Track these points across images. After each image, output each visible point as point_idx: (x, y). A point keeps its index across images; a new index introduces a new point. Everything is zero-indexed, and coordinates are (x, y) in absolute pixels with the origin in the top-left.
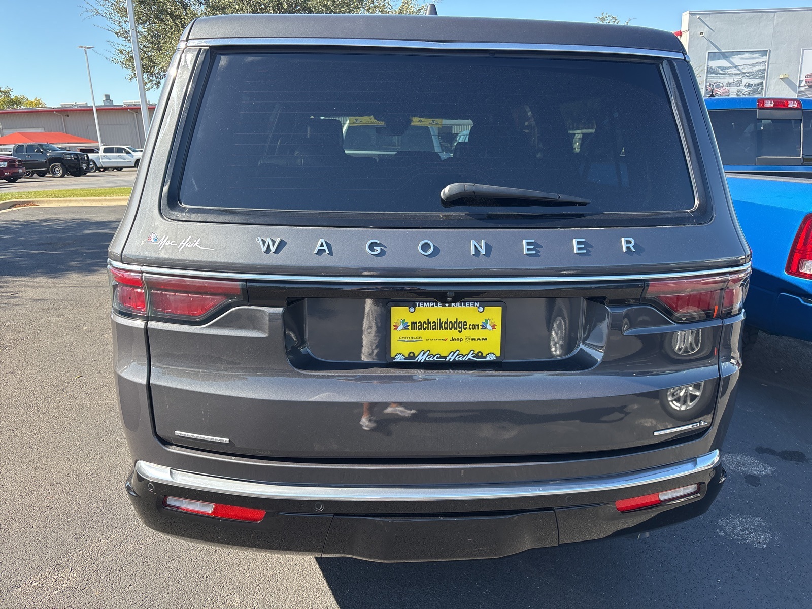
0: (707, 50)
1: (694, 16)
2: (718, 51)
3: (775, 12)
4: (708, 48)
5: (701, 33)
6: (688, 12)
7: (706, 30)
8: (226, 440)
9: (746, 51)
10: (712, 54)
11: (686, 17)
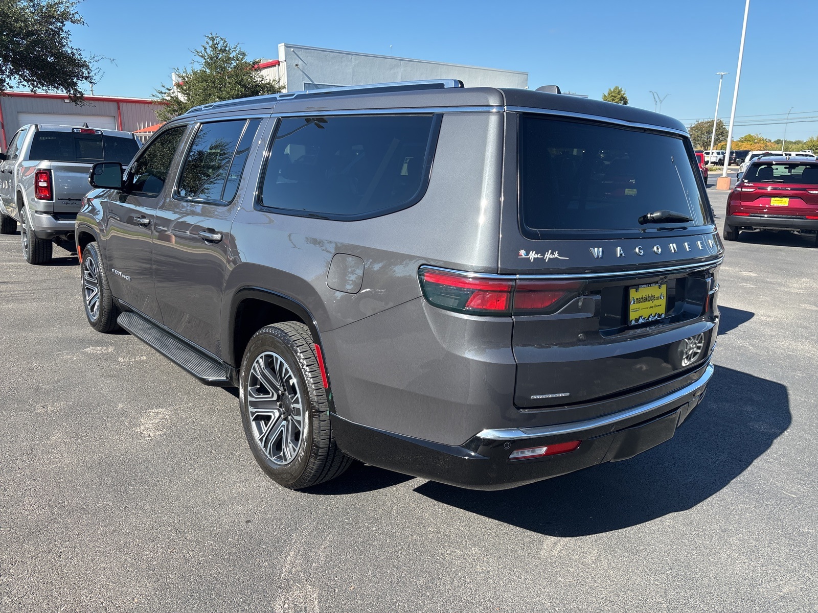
0: (303, 81)
1: (289, 49)
2: (311, 83)
3: (352, 55)
4: (303, 79)
5: (296, 65)
6: (283, 44)
7: (300, 63)
8: (568, 394)
9: (334, 86)
10: (306, 85)
11: (282, 48)
